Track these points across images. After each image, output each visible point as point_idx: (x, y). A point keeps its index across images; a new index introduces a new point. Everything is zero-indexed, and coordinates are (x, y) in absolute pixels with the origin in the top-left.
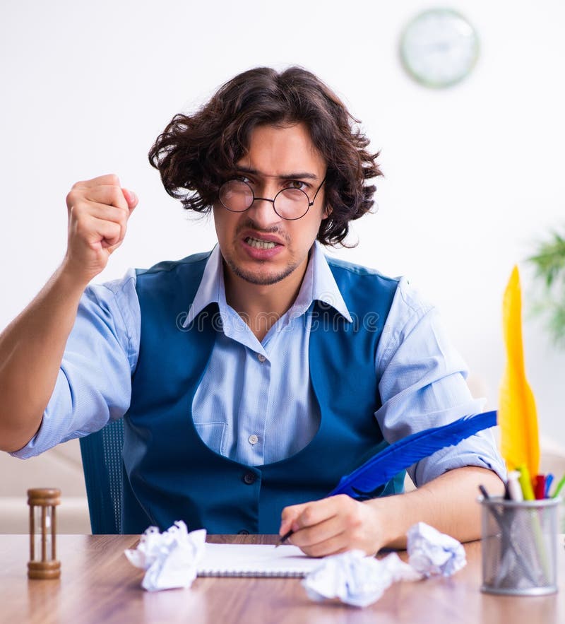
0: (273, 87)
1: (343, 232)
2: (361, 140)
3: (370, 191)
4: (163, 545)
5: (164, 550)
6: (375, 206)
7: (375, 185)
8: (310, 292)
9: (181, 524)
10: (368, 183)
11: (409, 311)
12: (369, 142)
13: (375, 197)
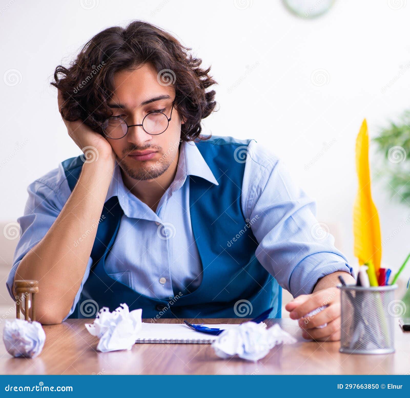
0: (121, 42)
1: (198, 130)
2: (195, 60)
3: (210, 96)
4: (112, 320)
5: (113, 324)
6: (217, 105)
7: (214, 90)
8: (184, 170)
9: (125, 305)
10: (208, 90)
11: (261, 169)
12: (201, 61)
13: (216, 98)
